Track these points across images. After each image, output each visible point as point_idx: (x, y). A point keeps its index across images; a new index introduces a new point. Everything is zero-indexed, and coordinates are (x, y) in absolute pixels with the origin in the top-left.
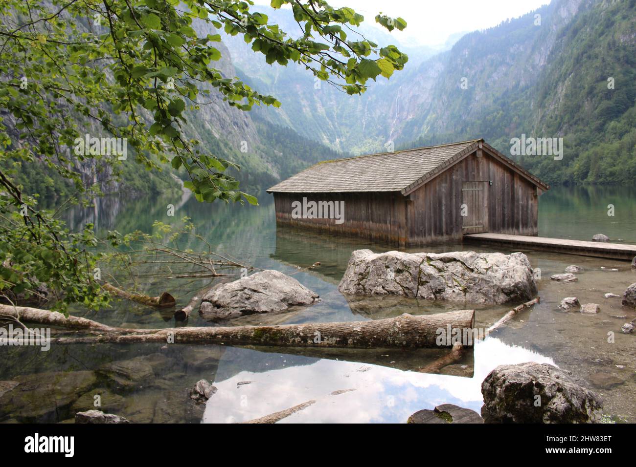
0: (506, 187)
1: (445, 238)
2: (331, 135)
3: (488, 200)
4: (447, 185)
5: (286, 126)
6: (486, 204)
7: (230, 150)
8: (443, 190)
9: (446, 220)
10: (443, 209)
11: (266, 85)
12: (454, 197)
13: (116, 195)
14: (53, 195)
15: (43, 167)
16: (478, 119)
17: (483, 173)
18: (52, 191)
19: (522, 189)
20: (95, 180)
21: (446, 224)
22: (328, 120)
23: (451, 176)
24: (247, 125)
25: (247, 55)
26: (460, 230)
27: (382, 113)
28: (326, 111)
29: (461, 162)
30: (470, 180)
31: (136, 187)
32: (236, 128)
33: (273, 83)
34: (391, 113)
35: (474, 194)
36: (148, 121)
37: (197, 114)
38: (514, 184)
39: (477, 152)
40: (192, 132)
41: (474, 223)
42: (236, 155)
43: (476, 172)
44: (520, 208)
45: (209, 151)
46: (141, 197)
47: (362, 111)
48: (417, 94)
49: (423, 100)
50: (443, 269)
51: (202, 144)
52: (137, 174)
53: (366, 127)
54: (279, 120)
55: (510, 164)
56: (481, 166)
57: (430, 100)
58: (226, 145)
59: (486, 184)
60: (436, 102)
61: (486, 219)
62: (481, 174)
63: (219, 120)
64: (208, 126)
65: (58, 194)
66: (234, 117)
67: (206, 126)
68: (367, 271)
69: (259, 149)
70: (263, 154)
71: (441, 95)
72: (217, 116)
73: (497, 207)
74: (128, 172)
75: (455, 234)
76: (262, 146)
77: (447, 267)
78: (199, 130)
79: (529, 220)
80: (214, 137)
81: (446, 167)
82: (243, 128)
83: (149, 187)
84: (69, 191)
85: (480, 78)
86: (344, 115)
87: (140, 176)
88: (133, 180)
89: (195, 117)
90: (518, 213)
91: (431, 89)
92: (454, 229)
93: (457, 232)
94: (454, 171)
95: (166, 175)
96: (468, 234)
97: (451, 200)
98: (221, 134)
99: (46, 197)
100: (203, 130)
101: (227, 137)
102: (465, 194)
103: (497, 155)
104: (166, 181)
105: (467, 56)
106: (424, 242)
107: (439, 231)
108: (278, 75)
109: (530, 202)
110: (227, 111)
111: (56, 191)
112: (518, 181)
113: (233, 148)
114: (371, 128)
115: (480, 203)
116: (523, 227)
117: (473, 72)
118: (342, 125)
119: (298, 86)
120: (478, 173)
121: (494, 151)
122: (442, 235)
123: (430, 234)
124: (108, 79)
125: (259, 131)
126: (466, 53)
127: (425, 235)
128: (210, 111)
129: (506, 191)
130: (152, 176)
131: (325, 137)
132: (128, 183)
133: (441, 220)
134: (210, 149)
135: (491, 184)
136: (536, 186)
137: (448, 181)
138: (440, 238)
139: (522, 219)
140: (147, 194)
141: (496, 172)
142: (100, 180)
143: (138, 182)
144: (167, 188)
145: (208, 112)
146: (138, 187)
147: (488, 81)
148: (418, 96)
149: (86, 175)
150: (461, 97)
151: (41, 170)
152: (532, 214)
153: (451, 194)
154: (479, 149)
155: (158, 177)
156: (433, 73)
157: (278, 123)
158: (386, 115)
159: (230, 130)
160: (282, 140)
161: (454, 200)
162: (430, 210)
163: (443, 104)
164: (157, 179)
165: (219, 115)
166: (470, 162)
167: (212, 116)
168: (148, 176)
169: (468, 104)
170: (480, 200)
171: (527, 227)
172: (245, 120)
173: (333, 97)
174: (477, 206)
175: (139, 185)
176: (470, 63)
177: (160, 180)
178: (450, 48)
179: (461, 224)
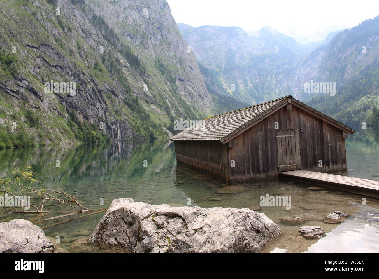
0: (316, 133)
1: (262, 175)
2: (257, 100)
3: (299, 143)
4: (262, 133)
5: (230, 95)
6: (298, 147)
7: (196, 112)
8: (260, 138)
9: (263, 161)
10: (260, 152)
11: (217, 72)
12: (269, 142)
13: (131, 140)
14: (96, 141)
15: (90, 125)
16: (350, 85)
17: (294, 122)
18: (95, 139)
19: (330, 134)
20: (119, 132)
21: (263, 164)
22: (255, 91)
23: (266, 126)
24: (206, 97)
25: (205, 55)
26: (276, 168)
27: (288, 85)
28: (253, 85)
29: (274, 114)
30: (283, 128)
31: (142, 135)
32: (200, 99)
33: (221, 71)
34: (294, 84)
35: (287, 139)
36: (148, 96)
37: (177, 91)
38: (322, 130)
39: (287, 106)
40: (174, 101)
41: (288, 162)
42: (200, 114)
43: (288, 122)
44: (330, 148)
45: (184, 113)
46: (145, 141)
47: (276, 85)
48: (309, 72)
49: (313, 75)
50: (163, 225)
51: (180, 109)
52: (143, 128)
53: (278, 94)
54: (225, 92)
55: (317, 114)
56: (292, 117)
57: (318, 75)
58: (194, 108)
59: (297, 132)
60: (322, 76)
61: (299, 158)
62: (292, 123)
63: (190, 94)
64: (183, 98)
65: (98, 141)
66: (199, 92)
67: (182, 98)
68: (106, 222)
69: (214, 110)
70: (216, 113)
71: (325, 72)
72: (188, 92)
73: (308, 149)
74: (137, 127)
75: (272, 171)
76: (216, 109)
77: (168, 223)
78: (178, 101)
79: (338, 158)
80: (187, 104)
81: (260, 119)
82: (204, 98)
83: (149, 135)
84: (104, 139)
85: (350, 59)
86: (265, 87)
87: (144, 129)
88: (140, 131)
89: (175, 93)
90: (328, 153)
91: (318, 68)
92: (270, 168)
93: (273, 170)
94: (268, 122)
95: (159, 128)
96: (283, 171)
97: (266, 145)
98: (191, 102)
99: (92, 142)
100: (180, 101)
101: (194, 104)
102: (279, 140)
103: (305, 108)
104: (159, 131)
105: (340, 46)
106: (244, 179)
107: (257, 170)
108: (223, 66)
109: (338, 144)
110: (194, 89)
111: (97, 138)
112: (327, 127)
113: (198, 110)
114: (281, 94)
115: (292, 147)
116: (333, 164)
117: (345, 55)
118: (264, 93)
119: (236, 71)
120: (290, 122)
121: (302, 105)
122: (260, 173)
123: (249, 173)
124: (125, 74)
125: (214, 100)
126: (340, 44)
127: (244, 174)
128: (184, 89)
129: (316, 136)
130: (151, 129)
131: (254, 101)
132: (137, 133)
133: (258, 161)
134: (185, 111)
135: (302, 131)
136: (342, 131)
137: (263, 130)
138: (258, 175)
139: (332, 157)
140: (148, 139)
141: (306, 121)
142: (122, 132)
143: (143, 132)
144: (160, 135)
145: (183, 90)
146: (143, 135)
147: (355, 61)
148: (310, 73)
149: (114, 129)
150: (338, 72)
151: (89, 127)
152: (341, 153)
153: (266, 140)
154: (289, 104)
155: (154, 129)
156: (319, 59)
157: (225, 94)
158: (290, 86)
159: (196, 99)
160: (228, 104)
161: (269, 145)
162: (248, 154)
163: (326, 77)
164: (154, 130)
165: (189, 91)
166: (282, 114)
167: (185, 92)
168: (149, 128)
169: (342, 76)
170: (292, 144)
171: (336, 164)
172: (205, 93)
173: (257, 77)
174: (290, 149)
175: (144, 134)
176: (343, 50)
177: (156, 131)
178: (329, 42)
179: (276, 163)
